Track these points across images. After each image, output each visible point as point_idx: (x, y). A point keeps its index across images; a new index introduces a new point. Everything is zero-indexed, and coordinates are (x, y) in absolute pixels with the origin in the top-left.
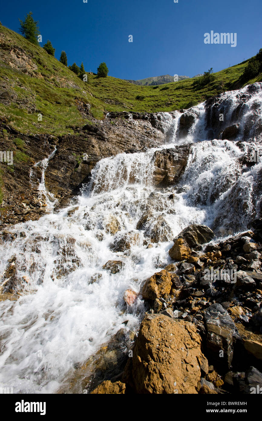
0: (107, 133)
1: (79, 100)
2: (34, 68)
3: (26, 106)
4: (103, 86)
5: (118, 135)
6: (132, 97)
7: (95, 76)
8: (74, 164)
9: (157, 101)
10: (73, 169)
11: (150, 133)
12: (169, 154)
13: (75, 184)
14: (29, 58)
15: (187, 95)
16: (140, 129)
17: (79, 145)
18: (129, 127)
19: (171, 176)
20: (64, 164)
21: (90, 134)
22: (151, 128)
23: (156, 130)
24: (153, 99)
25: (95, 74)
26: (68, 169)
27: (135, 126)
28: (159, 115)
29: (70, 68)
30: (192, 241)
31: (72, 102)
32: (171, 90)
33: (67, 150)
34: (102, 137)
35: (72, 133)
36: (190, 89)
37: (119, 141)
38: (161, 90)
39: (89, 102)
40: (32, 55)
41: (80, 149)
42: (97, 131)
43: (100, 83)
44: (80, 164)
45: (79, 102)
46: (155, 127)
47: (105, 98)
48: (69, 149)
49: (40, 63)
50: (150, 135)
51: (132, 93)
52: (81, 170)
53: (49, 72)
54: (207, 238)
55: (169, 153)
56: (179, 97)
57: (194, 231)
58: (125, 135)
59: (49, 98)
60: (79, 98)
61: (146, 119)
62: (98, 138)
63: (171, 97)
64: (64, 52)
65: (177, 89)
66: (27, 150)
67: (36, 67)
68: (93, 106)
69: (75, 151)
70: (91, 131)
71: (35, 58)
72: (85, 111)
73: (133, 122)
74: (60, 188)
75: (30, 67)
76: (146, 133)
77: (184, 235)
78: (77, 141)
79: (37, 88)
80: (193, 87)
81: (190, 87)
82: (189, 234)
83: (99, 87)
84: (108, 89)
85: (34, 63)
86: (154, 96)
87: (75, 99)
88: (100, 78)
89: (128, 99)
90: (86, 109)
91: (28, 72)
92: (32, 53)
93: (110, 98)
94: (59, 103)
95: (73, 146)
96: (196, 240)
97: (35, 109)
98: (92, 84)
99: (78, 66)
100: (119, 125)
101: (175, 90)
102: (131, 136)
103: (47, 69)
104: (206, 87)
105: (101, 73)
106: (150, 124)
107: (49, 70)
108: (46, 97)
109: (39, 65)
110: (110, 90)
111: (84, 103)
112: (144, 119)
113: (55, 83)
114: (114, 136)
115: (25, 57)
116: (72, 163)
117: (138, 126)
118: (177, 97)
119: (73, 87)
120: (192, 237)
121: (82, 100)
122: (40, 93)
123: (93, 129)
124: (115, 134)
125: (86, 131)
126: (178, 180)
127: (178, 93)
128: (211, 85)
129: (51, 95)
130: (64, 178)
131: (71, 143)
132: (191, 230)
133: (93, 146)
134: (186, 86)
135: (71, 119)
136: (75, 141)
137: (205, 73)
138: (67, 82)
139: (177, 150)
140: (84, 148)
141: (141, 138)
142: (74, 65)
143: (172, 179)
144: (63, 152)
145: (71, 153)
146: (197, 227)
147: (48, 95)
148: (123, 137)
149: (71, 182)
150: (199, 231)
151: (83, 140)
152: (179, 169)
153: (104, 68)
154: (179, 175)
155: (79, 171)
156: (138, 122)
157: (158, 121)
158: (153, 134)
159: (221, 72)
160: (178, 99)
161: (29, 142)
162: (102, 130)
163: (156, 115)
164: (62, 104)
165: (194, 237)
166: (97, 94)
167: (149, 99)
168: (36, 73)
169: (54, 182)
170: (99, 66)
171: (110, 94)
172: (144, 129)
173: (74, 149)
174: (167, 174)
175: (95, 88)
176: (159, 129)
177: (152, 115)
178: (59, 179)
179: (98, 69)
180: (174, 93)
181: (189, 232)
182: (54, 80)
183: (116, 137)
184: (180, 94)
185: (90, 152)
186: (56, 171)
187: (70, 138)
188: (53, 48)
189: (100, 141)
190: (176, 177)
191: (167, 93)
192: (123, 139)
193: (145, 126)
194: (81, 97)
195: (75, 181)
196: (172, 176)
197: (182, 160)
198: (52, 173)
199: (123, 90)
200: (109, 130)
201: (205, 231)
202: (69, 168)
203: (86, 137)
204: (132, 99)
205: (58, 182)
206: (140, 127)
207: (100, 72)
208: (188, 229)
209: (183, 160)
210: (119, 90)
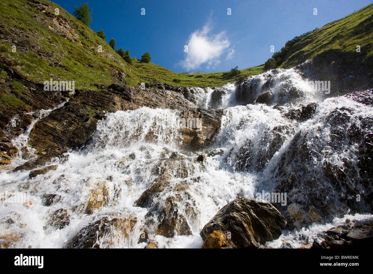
0: (135, 94)
1: (114, 68)
2: (75, 36)
3: (49, 59)
4: (144, 68)
5: (146, 98)
6: (169, 79)
7: (139, 61)
8: (83, 117)
9: (192, 84)
10: (80, 123)
11: (182, 103)
12: (200, 113)
13: (78, 141)
14: (72, 27)
15: (218, 82)
16: (172, 98)
17: (97, 100)
18: (161, 95)
19: (201, 138)
20: (69, 116)
21: (115, 93)
22: (183, 99)
23: (188, 101)
24: (188, 83)
25: (138, 60)
26: (73, 122)
27: (167, 95)
28: (192, 88)
29: (116, 51)
30: (243, 235)
31: (107, 68)
32: (204, 78)
33: (81, 103)
34: (128, 97)
35: (94, 89)
36: (220, 79)
37: (146, 104)
38: (195, 77)
39: (125, 72)
40: (77, 28)
41: (98, 104)
42: (123, 91)
43: (142, 66)
44: (91, 118)
45: (114, 70)
46: (187, 99)
47: (145, 77)
48: (83, 103)
49: (83, 35)
50: (182, 105)
51: (170, 77)
52: (91, 124)
53: (90, 43)
54: (272, 229)
55: (200, 111)
56: (211, 83)
57: (244, 213)
58: (154, 99)
59: (82, 60)
60: (116, 67)
61: (179, 91)
62: (122, 98)
63: (204, 83)
64: (114, 39)
65: (209, 77)
66: (26, 96)
67: (77, 36)
68: (128, 76)
69: (91, 106)
70: (117, 90)
71: (79, 31)
72: (119, 78)
73: (166, 92)
74: (52, 143)
75: (72, 35)
76: (178, 102)
77: (225, 222)
78: (96, 96)
79: (72, 50)
80: (222, 77)
81: (220, 77)
82: (234, 218)
83: (140, 69)
84: (148, 70)
85: (76, 33)
86: (189, 81)
87: (111, 67)
88: (143, 63)
89: (165, 80)
90: (120, 76)
91: (67, 38)
92: (77, 26)
93: (149, 77)
94: (92, 66)
95: (90, 101)
96: (250, 233)
97: (59, 63)
98: (135, 66)
99: (124, 51)
100: (150, 92)
101: (207, 78)
102: (160, 101)
103: (89, 40)
104: (234, 78)
105: (145, 59)
106: (183, 96)
107: (91, 42)
108: (79, 59)
109: (82, 36)
110: (150, 72)
111: (119, 71)
112: (177, 90)
113: (94, 52)
114: (141, 98)
115: (68, 26)
116: (82, 116)
117: (171, 96)
118: (209, 83)
119: (112, 58)
120: (242, 226)
121: (118, 69)
122: (73, 54)
123: (119, 89)
124: (143, 97)
125: (111, 89)
126: (209, 142)
127: (210, 80)
128: (238, 76)
129: (85, 58)
130: (64, 133)
131: (89, 97)
132: (238, 211)
133: (114, 104)
134: (217, 76)
135: (98, 79)
136: (94, 96)
137: (232, 69)
138: (107, 54)
139: (209, 110)
140: (102, 104)
141: (172, 104)
142: (121, 49)
143: (203, 142)
144: (75, 104)
145: (85, 107)
146: (248, 203)
147: (81, 58)
148: (151, 101)
149: (73, 138)
150: (255, 212)
151: (103, 96)
152: (211, 131)
153: (147, 56)
154: (212, 137)
155: (87, 126)
156: (170, 92)
157: (191, 93)
158: (185, 104)
159: (245, 70)
160: (210, 84)
161: (34, 89)
162: (130, 91)
163: (190, 88)
164: (94, 68)
165: (245, 225)
166: (137, 73)
167: (184, 82)
168: (75, 40)
169: (47, 135)
170: (143, 54)
171: (150, 75)
172: (176, 99)
173: (90, 103)
174: (197, 135)
175: (136, 69)
176: (191, 100)
177: (185, 88)
178: (56, 132)
179: (142, 56)
180: (207, 80)
181: (235, 214)
182: (93, 49)
183: (144, 99)
184: (212, 81)
185: (109, 109)
186: (55, 123)
187: (89, 92)
188: (105, 36)
189: (123, 100)
190: (207, 139)
191: (201, 79)
192: (151, 102)
193: (177, 96)
194: (117, 66)
195: (78, 137)
196: (203, 138)
197: (214, 121)
198: (48, 124)
199: (162, 73)
200: (138, 92)
201: (265, 211)
202: (75, 121)
203: (108, 94)
204: (169, 81)
205: (52, 135)
206: (172, 96)
207: (143, 58)
208: (231, 207)
209: (217, 120)
210: (159, 73)
